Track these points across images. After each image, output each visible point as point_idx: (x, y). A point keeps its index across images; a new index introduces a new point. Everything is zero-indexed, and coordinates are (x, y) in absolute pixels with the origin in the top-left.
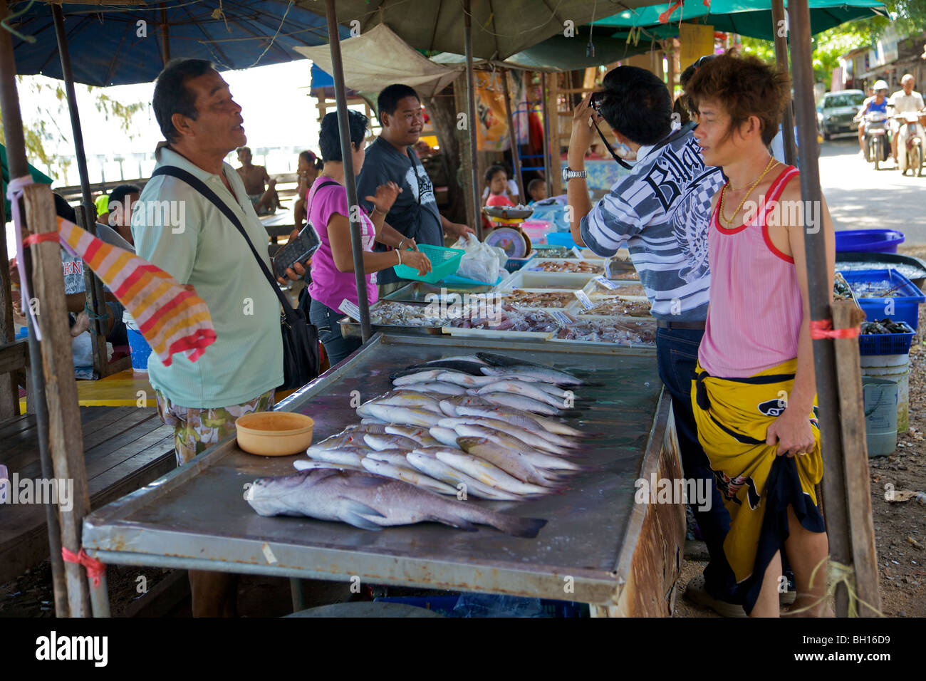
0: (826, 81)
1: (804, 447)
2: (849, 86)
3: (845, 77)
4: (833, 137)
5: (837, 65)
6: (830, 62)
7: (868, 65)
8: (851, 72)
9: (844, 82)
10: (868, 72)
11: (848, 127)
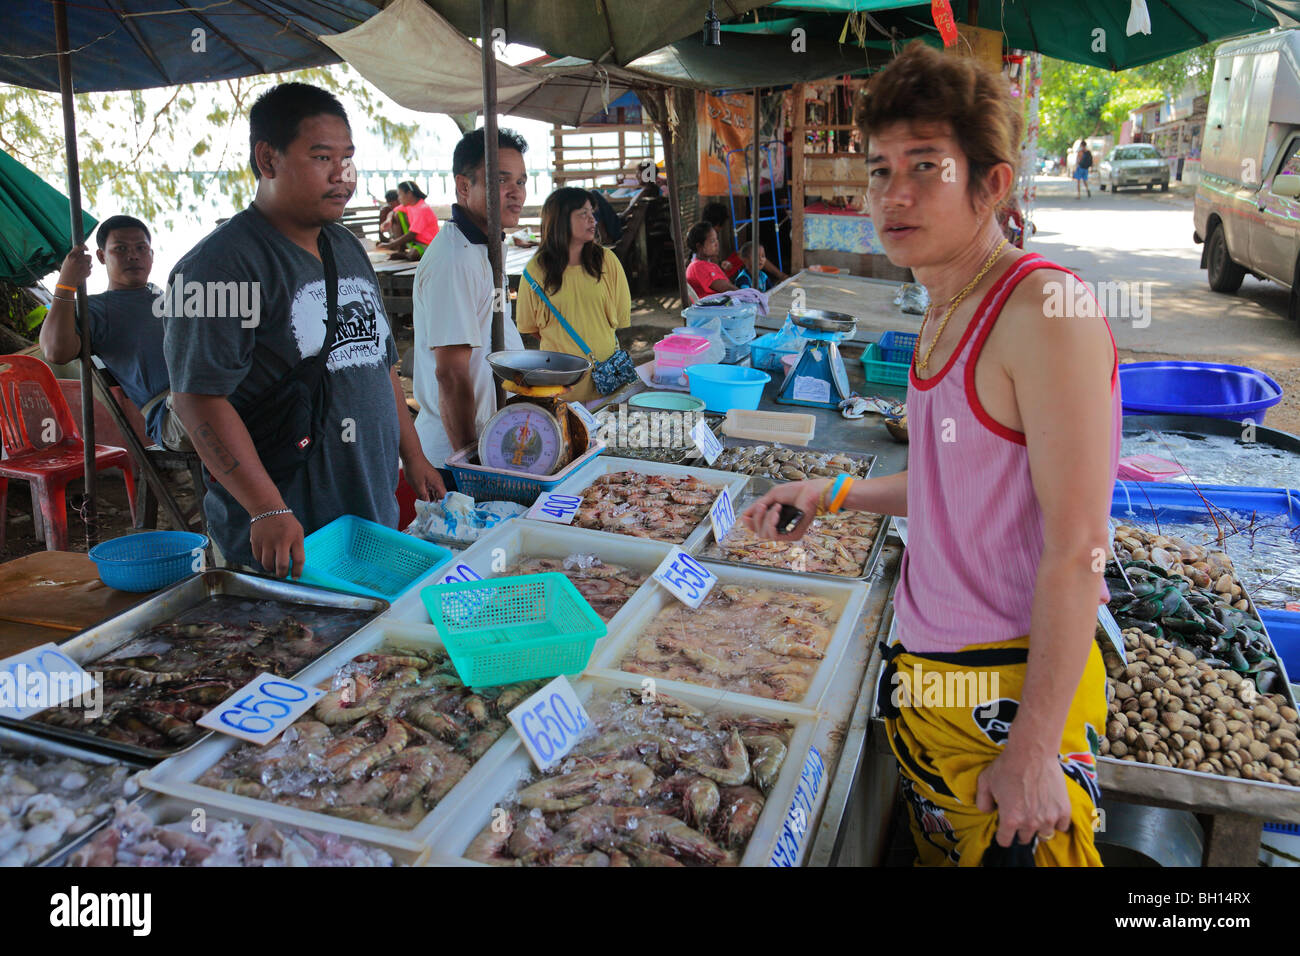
0: (1114, 133)
1: (1048, 823)
2: (1137, 139)
3: (1134, 130)
4: (1119, 189)
5: (1127, 118)
6: (1121, 114)
7: (1158, 120)
8: (1140, 126)
9: (1133, 135)
10: (1157, 126)
11: (1136, 181)
